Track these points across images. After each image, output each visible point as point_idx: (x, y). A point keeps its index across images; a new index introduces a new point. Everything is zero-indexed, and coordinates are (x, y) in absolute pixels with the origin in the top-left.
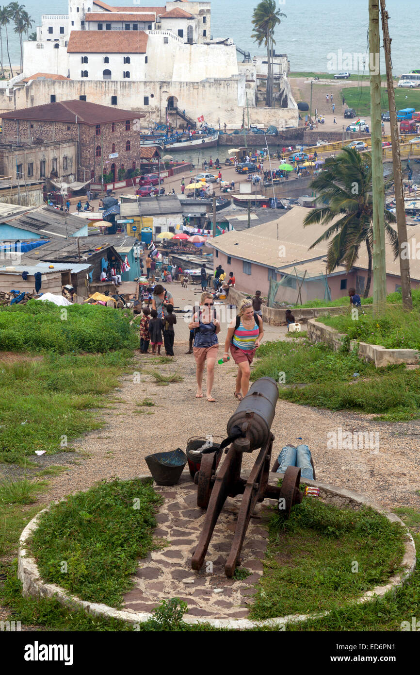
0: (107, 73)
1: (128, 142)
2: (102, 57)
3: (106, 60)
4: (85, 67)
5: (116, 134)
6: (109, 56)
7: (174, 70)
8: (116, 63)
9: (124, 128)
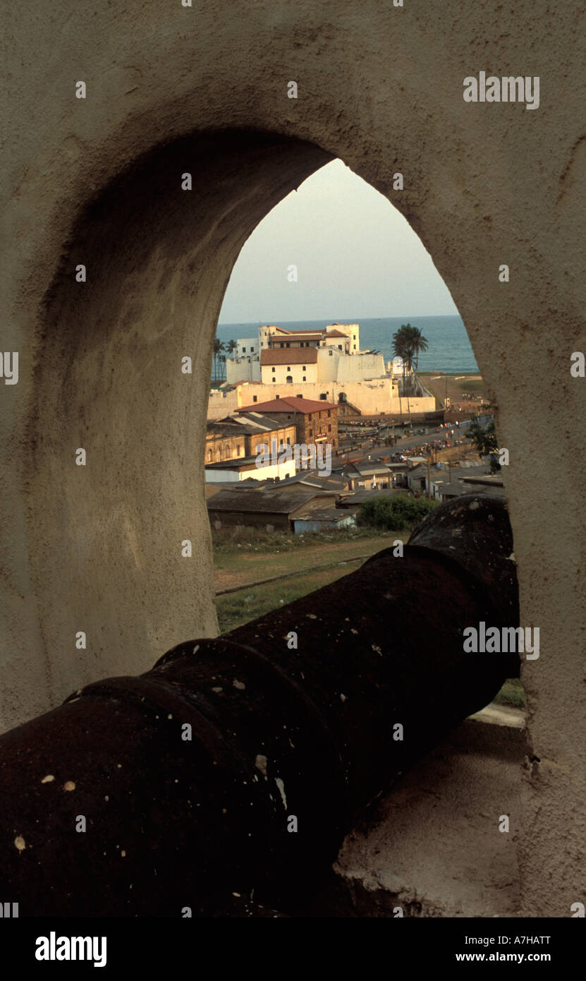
0: (289, 379)
1: (330, 426)
2: (286, 367)
3: (289, 369)
4: (274, 375)
5: (322, 420)
6: (290, 366)
7: (339, 376)
8: (296, 371)
9: (327, 415)
